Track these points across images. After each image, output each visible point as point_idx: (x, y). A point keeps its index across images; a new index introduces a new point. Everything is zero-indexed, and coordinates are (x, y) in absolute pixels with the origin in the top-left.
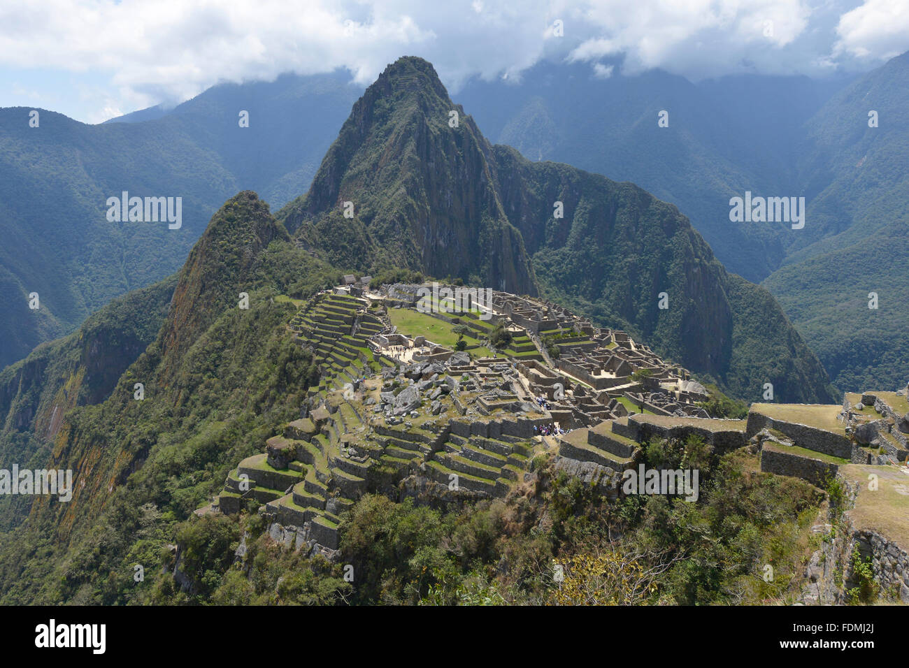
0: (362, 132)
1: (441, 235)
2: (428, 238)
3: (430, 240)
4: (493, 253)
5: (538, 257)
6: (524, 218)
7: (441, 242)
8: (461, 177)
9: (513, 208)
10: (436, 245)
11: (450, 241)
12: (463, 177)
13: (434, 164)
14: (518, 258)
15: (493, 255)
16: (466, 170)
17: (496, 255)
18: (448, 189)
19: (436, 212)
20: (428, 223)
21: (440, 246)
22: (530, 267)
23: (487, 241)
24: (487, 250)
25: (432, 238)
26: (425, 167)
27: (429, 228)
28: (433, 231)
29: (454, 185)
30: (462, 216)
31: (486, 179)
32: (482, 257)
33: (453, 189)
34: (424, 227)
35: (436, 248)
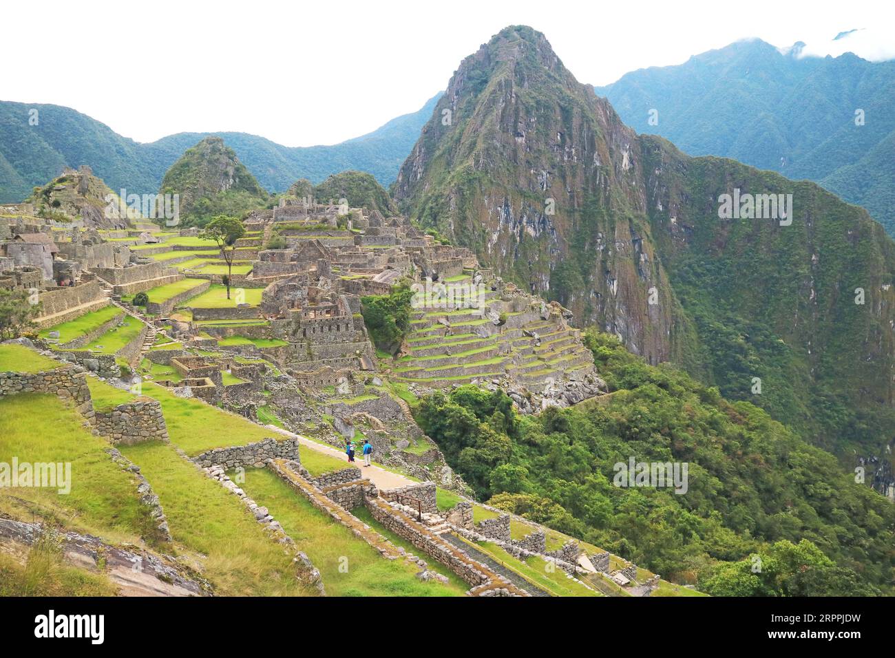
0: (455, 108)
1: (530, 222)
2: (507, 221)
3: (511, 225)
4: (602, 248)
5: (686, 265)
6: (673, 220)
7: (531, 231)
8: (566, 159)
9: (661, 208)
10: (521, 232)
11: (544, 230)
12: (569, 157)
13: (524, 139)
14: (639, 258)
15: (603, 250)
16: (573, 150)
17: (605, 251)
18: (544, 169)
19: (522, 194)
20: (507, 205)
21: (528, 235)
22: (658, 269)
23: (594, 233)
24: (593, 244)
25: (515, 223)
26: (511, 141)
27: (508, 210)
28: (515, 215)
29: (553, 166)
30: (564, 202)
31: (601, 162)
32: (588, 251)
33: (552, 171)
34: (499, 209)
35: (521, 236)
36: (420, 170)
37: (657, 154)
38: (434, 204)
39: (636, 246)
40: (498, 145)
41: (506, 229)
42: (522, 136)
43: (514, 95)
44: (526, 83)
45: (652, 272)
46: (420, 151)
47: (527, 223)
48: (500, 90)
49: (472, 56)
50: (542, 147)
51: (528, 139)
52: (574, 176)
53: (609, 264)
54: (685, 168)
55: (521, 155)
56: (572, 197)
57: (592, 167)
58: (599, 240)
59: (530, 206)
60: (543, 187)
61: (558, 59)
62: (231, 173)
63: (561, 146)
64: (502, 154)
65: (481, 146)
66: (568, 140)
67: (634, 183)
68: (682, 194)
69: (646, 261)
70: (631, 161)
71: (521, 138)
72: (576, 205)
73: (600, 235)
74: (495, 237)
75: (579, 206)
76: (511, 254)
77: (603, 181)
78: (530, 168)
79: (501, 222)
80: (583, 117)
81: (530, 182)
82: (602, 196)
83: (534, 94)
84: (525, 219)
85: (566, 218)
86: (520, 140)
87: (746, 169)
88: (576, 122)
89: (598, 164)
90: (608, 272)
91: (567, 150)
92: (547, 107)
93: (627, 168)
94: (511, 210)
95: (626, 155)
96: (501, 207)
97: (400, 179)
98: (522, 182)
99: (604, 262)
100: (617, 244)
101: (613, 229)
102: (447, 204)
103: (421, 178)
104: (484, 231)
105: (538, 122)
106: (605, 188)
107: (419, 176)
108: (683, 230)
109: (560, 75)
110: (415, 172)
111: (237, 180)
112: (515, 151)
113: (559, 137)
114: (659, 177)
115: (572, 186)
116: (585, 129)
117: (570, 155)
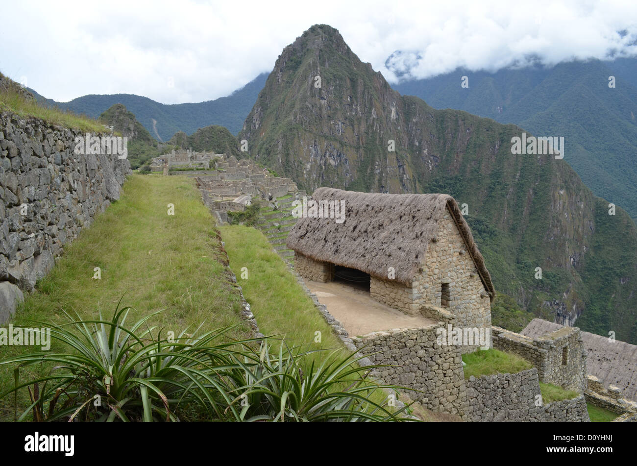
0: (280, 80)
1: (331, 156)
2: (316, 156)
3: (319, 158)
4: (378, 171)
6: (425, 152)
7: (332, 162)
8: (354, 113)
9: (417, 144)
10: (326, 162)
11: (340, 161)
13: (326, 101)
14: (403, 177)
16: (359, 108)
17: (381, 173)
18: (339, 121)
19: (326, 137)
20: (315, 145)
21: (330, 164)
22: (415, 184)
23: (373, 162)
24: (373, 169)
25: (321, 157)
26: (317, 103)
27: (316, 148)
28: (321, 151)
29: (346, 118)
30: (353, 142)
31: (377, 115)
32: (369, 174)
33: (345, 122)
34: (311, 147)
35: (325, 165)
36: (258, 122)
37: (414, 108)
38: (268, 146)
39: (401, 169)
40: (309, 105)
41: (315, 161)
42: (325, 99)
43: (319, 72)
44: (327, 64)
45: (411, 186)
46: (257, 110)
47: (329, 156)
48: (310, 69)
49: (290, 45)
50: (338, 106)
51: (329, 102)
52: (359, 124)
53: (383, 182)
54: (433, 117)
55: (324, 112)
56: (358, 139)
57: (371, 118)
58: (376, 167)
59: (331, 145)
60: (339, 133)
61: (348, 47)
62: (132, 129)
63: (350, 105)
64: (312, 111)
65: (298, 106)
66: (355, 101)
67: (399, 128)
68: (431, 134)
69: (407, 179)
70: (397, 114)
71: (324, 101)
72: (361, 144)
73: (377, 163)
74: (308, 166)
75: (362, 144)
76: (319, 177)
77: (378, 127)
78: (330, 120)
79: (312, 156)
80: (365, 85)
81: (331, 129)
82: (378, 137)
83: (332, 71)
84: (328, 154)
85: (355, 152)
86: (323, 102)
87: (472, 117)
88: (360, 89)
89: (375, 117)
90: (383, 187)
91: (354, 107)
92: (341, 79)
93: (395, 118)
94: (318, 148)
95: (393, 110)
96: (312, 146)
97: (245, 128)
98: (326, 130)
99: (380, 180)
100: (388, 169)
101: (386, 159)
102: (276, 146)
103: (258, 128)
104: (301, 163)
105: (335, 89)
106: (380, 132)
107: (257, 126)
108: (432, 158)
109: (349, 58)
110: (254, 123)
111: (137, 133)
112: (320, 109)
113: (349, 100)
114: (416, 124)
115: (359, 131)
116: (366, 94)
117: (356, 110)
